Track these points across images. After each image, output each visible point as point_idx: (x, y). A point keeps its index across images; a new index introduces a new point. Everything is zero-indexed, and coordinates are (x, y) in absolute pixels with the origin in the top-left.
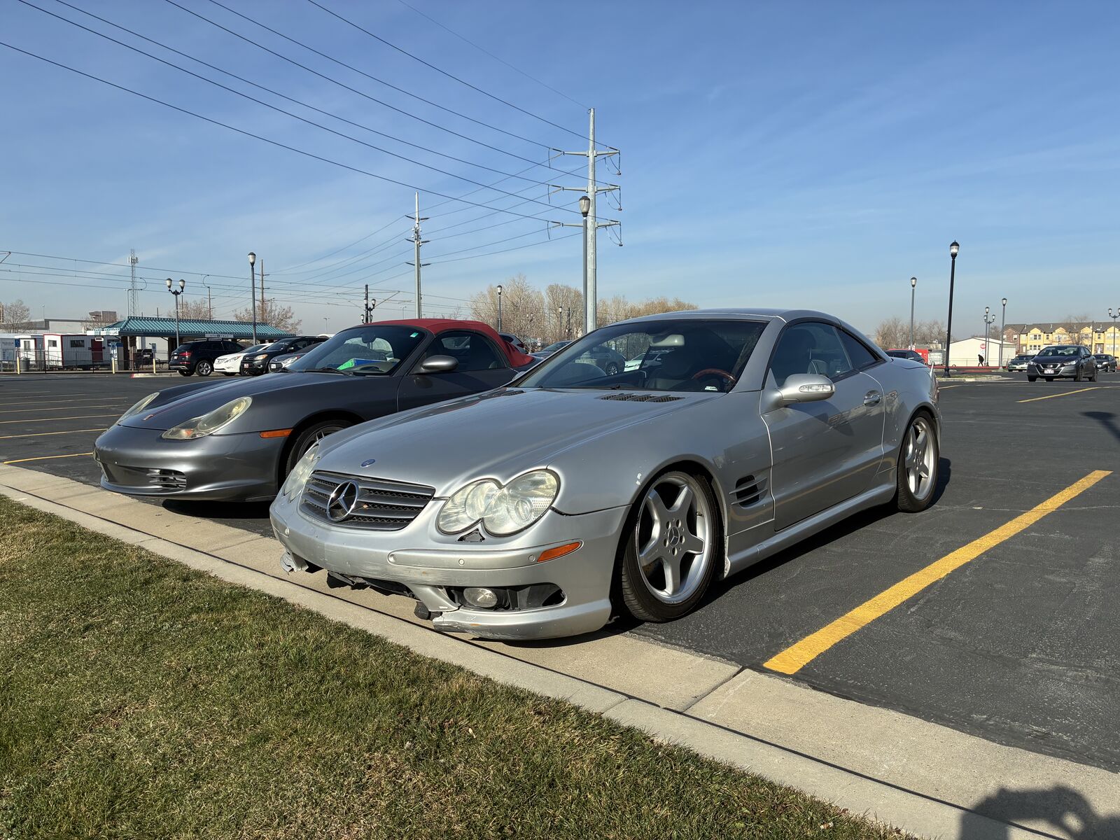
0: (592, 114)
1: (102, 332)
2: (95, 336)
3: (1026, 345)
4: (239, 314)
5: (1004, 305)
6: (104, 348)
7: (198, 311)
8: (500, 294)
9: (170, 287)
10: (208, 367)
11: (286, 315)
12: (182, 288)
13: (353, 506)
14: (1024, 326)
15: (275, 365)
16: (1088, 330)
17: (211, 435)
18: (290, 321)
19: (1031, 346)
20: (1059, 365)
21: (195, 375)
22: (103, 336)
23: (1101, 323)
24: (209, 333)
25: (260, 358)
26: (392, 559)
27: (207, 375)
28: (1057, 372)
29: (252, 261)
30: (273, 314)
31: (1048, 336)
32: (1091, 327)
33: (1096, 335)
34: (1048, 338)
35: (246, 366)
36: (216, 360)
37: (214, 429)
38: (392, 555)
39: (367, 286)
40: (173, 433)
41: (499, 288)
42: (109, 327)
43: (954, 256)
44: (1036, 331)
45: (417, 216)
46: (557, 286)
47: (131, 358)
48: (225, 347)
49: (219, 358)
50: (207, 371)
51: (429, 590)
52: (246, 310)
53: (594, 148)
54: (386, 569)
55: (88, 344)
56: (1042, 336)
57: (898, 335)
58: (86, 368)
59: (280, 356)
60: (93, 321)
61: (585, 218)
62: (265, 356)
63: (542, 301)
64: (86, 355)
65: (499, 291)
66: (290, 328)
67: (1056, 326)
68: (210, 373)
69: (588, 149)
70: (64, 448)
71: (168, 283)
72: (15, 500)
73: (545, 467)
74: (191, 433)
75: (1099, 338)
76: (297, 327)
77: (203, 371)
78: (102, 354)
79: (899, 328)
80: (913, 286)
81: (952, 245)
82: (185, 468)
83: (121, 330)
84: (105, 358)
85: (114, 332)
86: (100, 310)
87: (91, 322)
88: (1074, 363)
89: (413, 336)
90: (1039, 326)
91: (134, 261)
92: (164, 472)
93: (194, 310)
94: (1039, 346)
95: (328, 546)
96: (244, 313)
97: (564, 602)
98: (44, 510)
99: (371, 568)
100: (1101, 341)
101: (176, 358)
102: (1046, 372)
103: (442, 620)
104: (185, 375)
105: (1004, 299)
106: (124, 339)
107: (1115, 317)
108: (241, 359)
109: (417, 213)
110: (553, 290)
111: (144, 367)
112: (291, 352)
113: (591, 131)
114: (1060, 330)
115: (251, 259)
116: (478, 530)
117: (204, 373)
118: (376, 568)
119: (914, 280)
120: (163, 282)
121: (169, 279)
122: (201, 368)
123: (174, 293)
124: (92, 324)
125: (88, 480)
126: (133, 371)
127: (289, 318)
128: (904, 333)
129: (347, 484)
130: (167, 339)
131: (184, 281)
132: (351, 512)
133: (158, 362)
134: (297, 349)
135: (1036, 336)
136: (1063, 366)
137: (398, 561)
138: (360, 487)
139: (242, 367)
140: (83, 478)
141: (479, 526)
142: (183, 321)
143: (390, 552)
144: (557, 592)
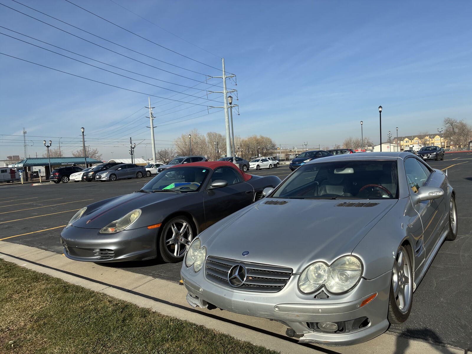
0: (223, 60)
1: (15, 166)
2: (12, 167)
3: (403, 145)
4: (74, 153)
5: (397, 130)
6: (16, 172)
7: (56, 153)
8: (190, 138)
9: (45, 144)
10: (67, 179)
11: (95, 153)
12: (51, 144)
13: (245, 279)
14: (401, 137)
15: (98, 176)
16: (427, 138)
17: (124, 230)
18: (97, 155)
19: (405, 146)
20: (429, 155)
21: (61, 182)
22: (16, 167)
23: (432, 134)
24: (63, 163)
25: (91, 173)
26: (277, 309)
27: (67, 182)
28: (428, 157)
29: (83, 131)
30: (89, 152)
31: (411, 141)
32: (429, 136)
33: (431, 139)
34: (411, 142)
35: (85, 177)
36: (71, 176)
37: (126, 227)
38: (277, 307)
39: (131, 138)
40: (105, 230)
41: (190, 136)
42: (18, 163)
43: (380, 112)
44: (407, 139)
45: (150, 107)
46: (211, 133)
47: (29, 176)
48: (74, 169)
49: (72, 175)
50: (66, 181)
51: (298, 324)
52: (77, 151)
53: (225, 74)
54: (273, 314)
55: (9, 171)
56: (409, 142)
57: (352, 144)
58: (8, 182)
59: (100, 172)
60: (9, 161)
61: (231, 105)
62: (93, 172)
63: (205, 139)
64: (8, 176)
65: (190, 137)
66: (97, 158)
67: (414, 137)
68: (68, 181)
69: (223, 75)
70: (24, 229)
71: (44, 142)
72: (21, 266)
73: (350, 254)
74: (115, 230)
75: (432, 140)
76: (100, 157)
77: (65, 181)
78: (15, 175)
79: (352, 141)
80: (362, 125)
81: (379, 107)
82: (113, 248)
83: (24, 164)
84: (17, 177)
85: (21, 165)
86: (12, 155)
87: (8, 161)
88: (435, 153)
89: (204, 171)
90: (408, 137)
91: (25, 133)
92: (101, 250)
93: (54, 153)
94: (408, 145)
95: (234, 301)
96: (77, 152)
97: (370, 325)
98: (40, 272)
99: (263, 313)
100: (433, 142)
101: (52, 176)
102: (424, 158)
103: (305, 339)
104: (56, 183)
105: (397, 128)
106: (25, 168)
107: (440, 132)
108: (82, 174)
109: (150, 106)
110: (209, 135)
111: (34, 179)
112: (104, 170)
113: (223, 67)
114: (416, 138)
115: (82, 130)
116: (323, 291)
117: (65, 182)
118: (266, 313)
119: (362, 122)
120: (42, 142)
121: (45, 141)
122: (64, 179)
123: (47, 147)
124: (9, 162)
125: (46, 248)
126: (30, 182)
127: (96, 153)
128: (354, 143)
129: (238, 266)
130: (44, 166)
131: (51, 141)
132: (245, 282)
133: (42, 177)
134: (107, 169)
135: (407, 141)
136: (430, 155)
137: (280, 309)
138: (246, 268)
139: (83, 178)
140: (43, 247)
141: (323, 289)
142: (51, 158)
143: (275, 305)
144: (366, 320)
